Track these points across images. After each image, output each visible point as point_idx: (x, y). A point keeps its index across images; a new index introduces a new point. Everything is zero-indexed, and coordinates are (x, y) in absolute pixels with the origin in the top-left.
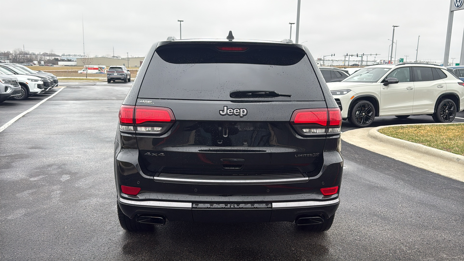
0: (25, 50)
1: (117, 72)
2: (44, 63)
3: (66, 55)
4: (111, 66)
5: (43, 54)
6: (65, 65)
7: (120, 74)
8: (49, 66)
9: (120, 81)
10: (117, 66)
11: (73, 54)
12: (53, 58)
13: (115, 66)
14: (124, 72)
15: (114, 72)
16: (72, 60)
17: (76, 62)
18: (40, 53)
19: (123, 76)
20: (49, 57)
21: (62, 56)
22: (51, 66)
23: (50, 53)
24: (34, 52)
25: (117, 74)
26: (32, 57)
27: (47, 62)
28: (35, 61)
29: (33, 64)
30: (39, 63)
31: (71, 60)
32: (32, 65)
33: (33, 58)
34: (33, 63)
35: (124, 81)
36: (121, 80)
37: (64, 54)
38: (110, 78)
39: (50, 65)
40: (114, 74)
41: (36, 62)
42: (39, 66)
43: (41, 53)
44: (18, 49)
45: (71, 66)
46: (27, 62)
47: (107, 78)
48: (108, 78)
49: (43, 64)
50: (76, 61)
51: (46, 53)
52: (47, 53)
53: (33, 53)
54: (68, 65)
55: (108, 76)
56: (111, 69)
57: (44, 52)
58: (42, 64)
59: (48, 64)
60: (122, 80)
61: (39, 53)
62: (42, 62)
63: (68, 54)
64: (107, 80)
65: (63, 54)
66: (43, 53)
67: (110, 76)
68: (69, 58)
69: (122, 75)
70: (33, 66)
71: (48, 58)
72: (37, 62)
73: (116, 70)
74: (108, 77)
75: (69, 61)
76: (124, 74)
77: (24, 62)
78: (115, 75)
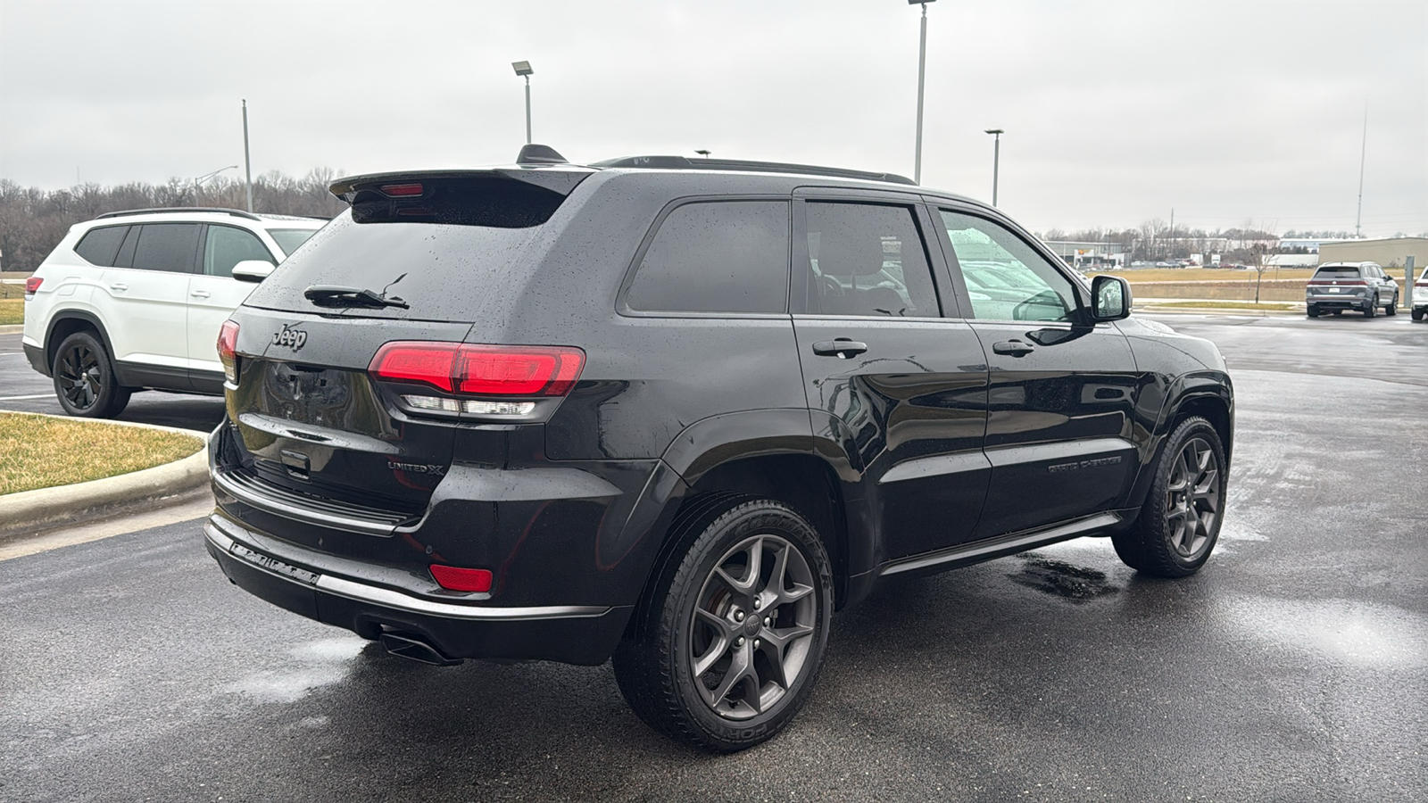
0: (1174, 226)
1: (1338, 283)
2: (1222, 260)
3: (1297, 233)
4: (1323, 266)
5: (1228, 232)
6: (1282, 264)
7: (1349, 290)
8: (1231, 267)
9: (1351, 312)
10: (1345, 264)
11: (1322, 231)
12: (1250, 244)
13: (1338, 265)
14: (1364, 284)
15: (1331, 283)
16: (1310, 250)
17: (1318, 256)
18: (1218, 231)
19: (1361, 295)
20: (1238, 242)
21: (1285, 237)
22: (1238, 267)
23: (1247, 231)
24: (1202, 229)
25: (1338, 290)
26: (1189, 243)
27: (1230, 258)
28: (1194, 253)
29: (1188, 264)
30: (1207, 259)
31: (1305, 248)
32: (1183, 266)
33: (1192, 244)
34: (1188, 261)
35: (1362, 313)
36: (1355, 310)
37: (1293, 232)
38: (1315, 302)
39: (1236, 265)
40: (1331, 290)
41: (1197, 258)
42: (1204, 267)
43: (1222, 232)
44: (1154, 221)
45: (1298, 267)
46: (1173, 257)
47: (1305, 304)
48: (1308, 303)
49: (1218, 262)
50: (1314, 252)
51: (1235, 230)
52: (1239, 231)
53: (1198, 232)
54: (1291, 264)
55: (1310, 294)
56: (1321, 273)
57: (1231, 227)
58: (1213, 262)
59: (1232, 262)
60: (1357, 309)
61: (1215, 231)
62: (1216, 258)
63: (1304, 232)
64: (1306, 311)
65: (1289, 233)
66: (1228, 229)
67: (1315, 296)
68: (1301, 243)
69: (1356, 294)
70: (1186, 268)
71: (1235, 244)
72: (1202, 256)
73: (1337, 277)
74: (1307, 300)
75: (1298, 251)
76: (1362, 290)
77: (1166, 257)
78: (1334, 292)
